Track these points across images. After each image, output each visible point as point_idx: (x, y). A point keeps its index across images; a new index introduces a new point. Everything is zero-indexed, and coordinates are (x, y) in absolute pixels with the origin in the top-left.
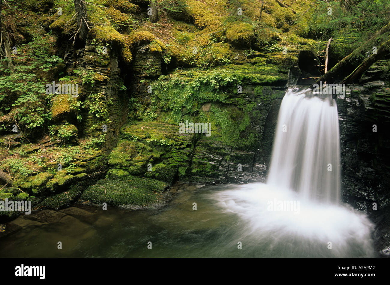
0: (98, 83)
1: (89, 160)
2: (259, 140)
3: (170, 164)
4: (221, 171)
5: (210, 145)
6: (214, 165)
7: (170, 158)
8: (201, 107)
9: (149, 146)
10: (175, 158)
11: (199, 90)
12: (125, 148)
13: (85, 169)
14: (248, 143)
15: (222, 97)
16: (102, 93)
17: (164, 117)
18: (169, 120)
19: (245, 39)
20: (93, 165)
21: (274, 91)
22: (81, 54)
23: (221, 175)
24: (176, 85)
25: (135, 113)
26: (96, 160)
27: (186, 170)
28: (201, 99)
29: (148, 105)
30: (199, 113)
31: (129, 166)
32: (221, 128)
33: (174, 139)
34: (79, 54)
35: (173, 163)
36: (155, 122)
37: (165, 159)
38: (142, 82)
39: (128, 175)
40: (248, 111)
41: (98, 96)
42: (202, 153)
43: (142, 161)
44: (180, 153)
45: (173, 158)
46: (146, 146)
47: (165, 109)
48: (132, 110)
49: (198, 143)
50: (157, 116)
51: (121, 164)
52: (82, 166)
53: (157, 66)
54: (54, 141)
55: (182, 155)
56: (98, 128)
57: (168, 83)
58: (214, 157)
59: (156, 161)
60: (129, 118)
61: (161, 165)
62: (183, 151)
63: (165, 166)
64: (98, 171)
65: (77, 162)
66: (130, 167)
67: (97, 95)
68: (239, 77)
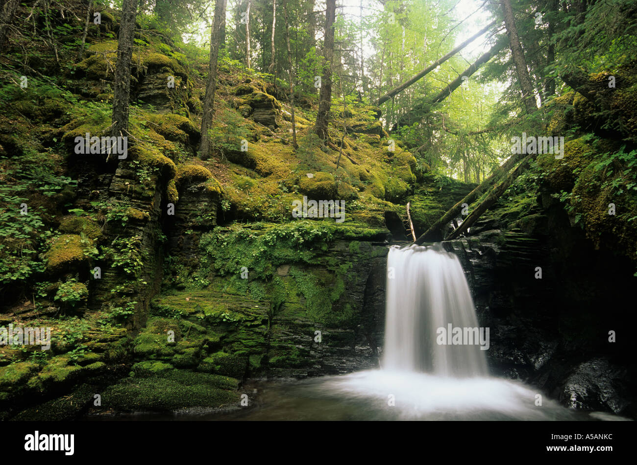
0: (134, 222)
1: (110, 341)
2: (358, 313)
3: (235, 351)
4: (313, 357)
5: (293, 321)
6: (303, 349)
7: (236, 343)
8: (276, 271)
9: (202, 324)
10: (243, 341)
11: (275, 245)
12: (162, 328)
13: (103, 355)
14: (343, 317)
15: (306, 255)
16: (136, 238)
17: (219, 284)
18: (227, 288)
19: (326, 189)
20: (114, 351)
21: (373, 247)
22: (107, 181)
23: (314, 363)
24: (241, 239)
25: (173, 277)
26: (118, 342)
27: (262, 359)
28: (276, 258)
29: (195, 267)
30: (273, 277)
31: (173, 355)
32: (305, 298)
33: (243, 313)
34: (103, 181)
35: (239, 350)
36: (205, 292)
37: (227, 343)
38: (189, 233)
39: (173, 369)
40: (341, 274)
41: (129, 242)
42: (283, 333)
43: (193, 347)
44: (252, 333)
45: (240, 341)
46: (195, 325)
47: (222, 273)
48: (168, 274)
49: (275, 320)
50: (210, 284)
51: (158, 351)
52: (97, 350)
53: (213, 213)
54: (42, 309)
55: (255, 337)
56: (125, 291)
57: (228, 237)
58: (301, 338)
59: (213, 348)
60: (163, 285)
61: (221, 354)
62: (257, 330)
63: (227, 355)
64: (119, 364)
65: (89, 343)
66: (175, 356)
67: (128, 240)
68: (330, 229)
